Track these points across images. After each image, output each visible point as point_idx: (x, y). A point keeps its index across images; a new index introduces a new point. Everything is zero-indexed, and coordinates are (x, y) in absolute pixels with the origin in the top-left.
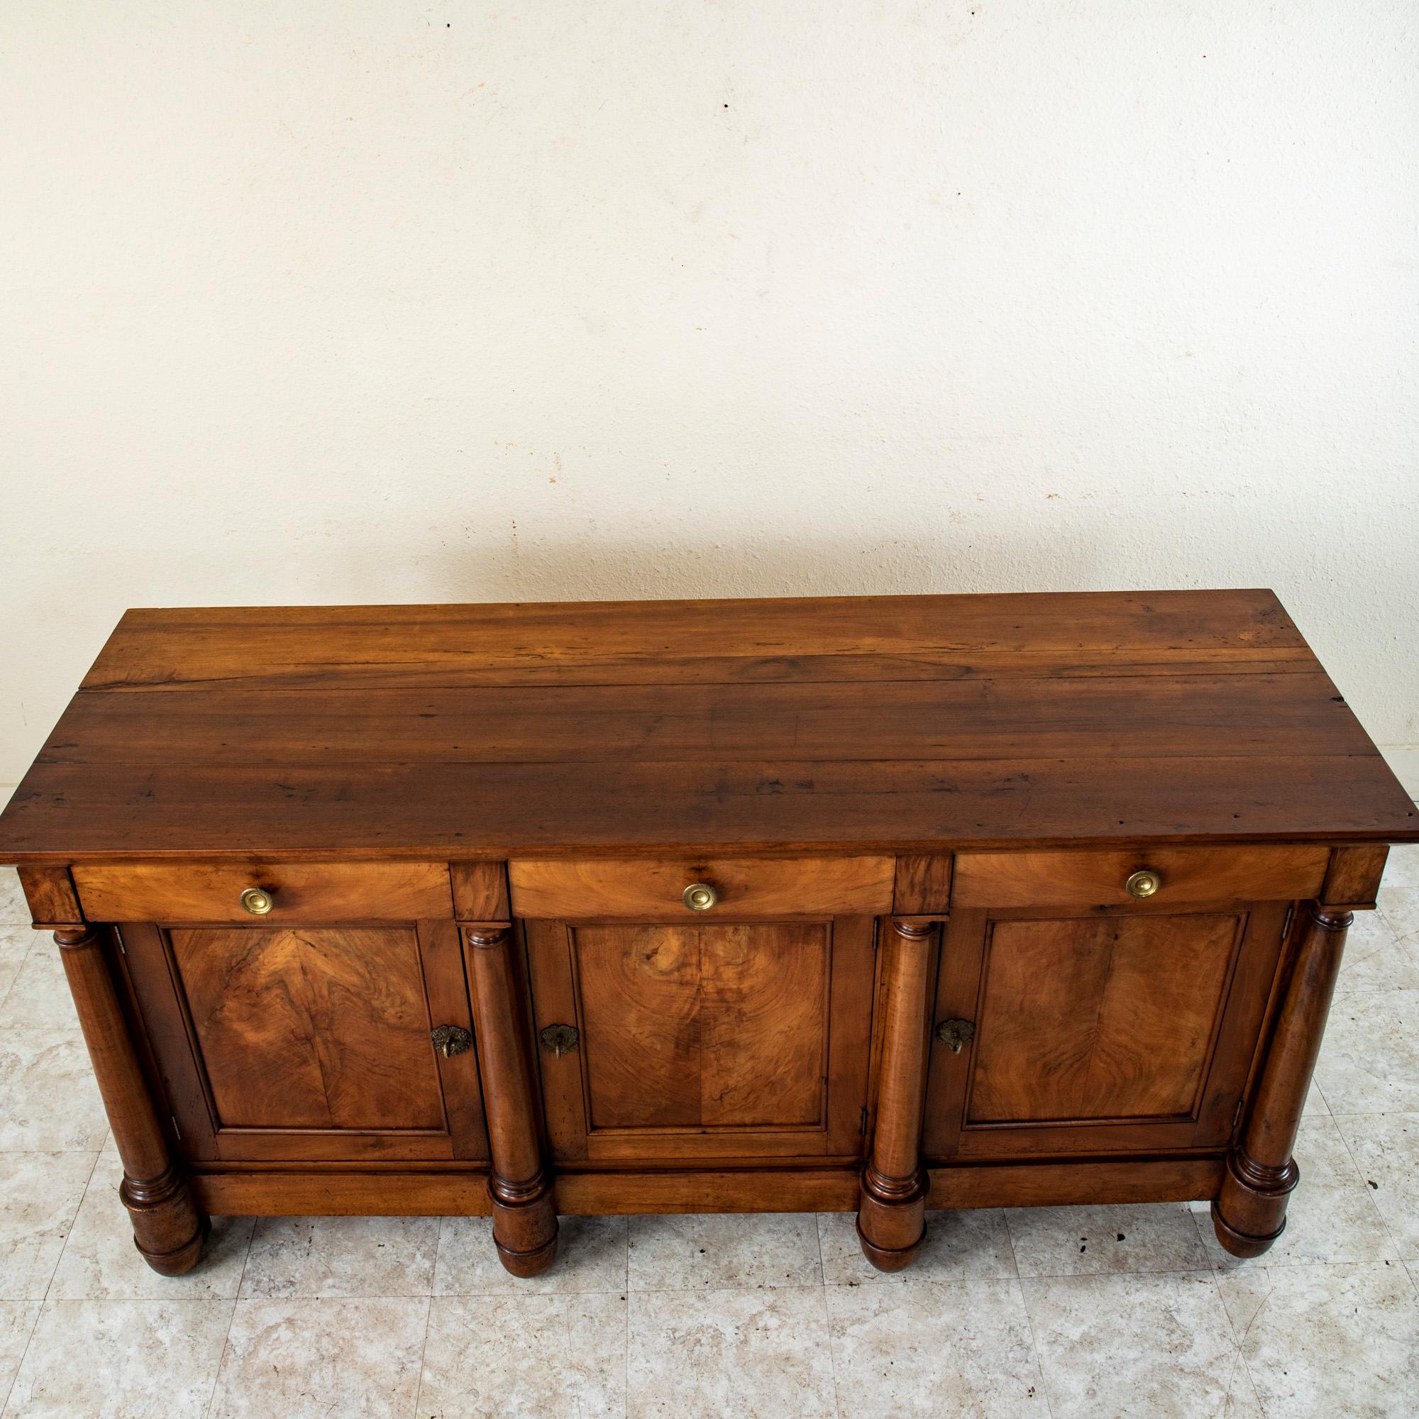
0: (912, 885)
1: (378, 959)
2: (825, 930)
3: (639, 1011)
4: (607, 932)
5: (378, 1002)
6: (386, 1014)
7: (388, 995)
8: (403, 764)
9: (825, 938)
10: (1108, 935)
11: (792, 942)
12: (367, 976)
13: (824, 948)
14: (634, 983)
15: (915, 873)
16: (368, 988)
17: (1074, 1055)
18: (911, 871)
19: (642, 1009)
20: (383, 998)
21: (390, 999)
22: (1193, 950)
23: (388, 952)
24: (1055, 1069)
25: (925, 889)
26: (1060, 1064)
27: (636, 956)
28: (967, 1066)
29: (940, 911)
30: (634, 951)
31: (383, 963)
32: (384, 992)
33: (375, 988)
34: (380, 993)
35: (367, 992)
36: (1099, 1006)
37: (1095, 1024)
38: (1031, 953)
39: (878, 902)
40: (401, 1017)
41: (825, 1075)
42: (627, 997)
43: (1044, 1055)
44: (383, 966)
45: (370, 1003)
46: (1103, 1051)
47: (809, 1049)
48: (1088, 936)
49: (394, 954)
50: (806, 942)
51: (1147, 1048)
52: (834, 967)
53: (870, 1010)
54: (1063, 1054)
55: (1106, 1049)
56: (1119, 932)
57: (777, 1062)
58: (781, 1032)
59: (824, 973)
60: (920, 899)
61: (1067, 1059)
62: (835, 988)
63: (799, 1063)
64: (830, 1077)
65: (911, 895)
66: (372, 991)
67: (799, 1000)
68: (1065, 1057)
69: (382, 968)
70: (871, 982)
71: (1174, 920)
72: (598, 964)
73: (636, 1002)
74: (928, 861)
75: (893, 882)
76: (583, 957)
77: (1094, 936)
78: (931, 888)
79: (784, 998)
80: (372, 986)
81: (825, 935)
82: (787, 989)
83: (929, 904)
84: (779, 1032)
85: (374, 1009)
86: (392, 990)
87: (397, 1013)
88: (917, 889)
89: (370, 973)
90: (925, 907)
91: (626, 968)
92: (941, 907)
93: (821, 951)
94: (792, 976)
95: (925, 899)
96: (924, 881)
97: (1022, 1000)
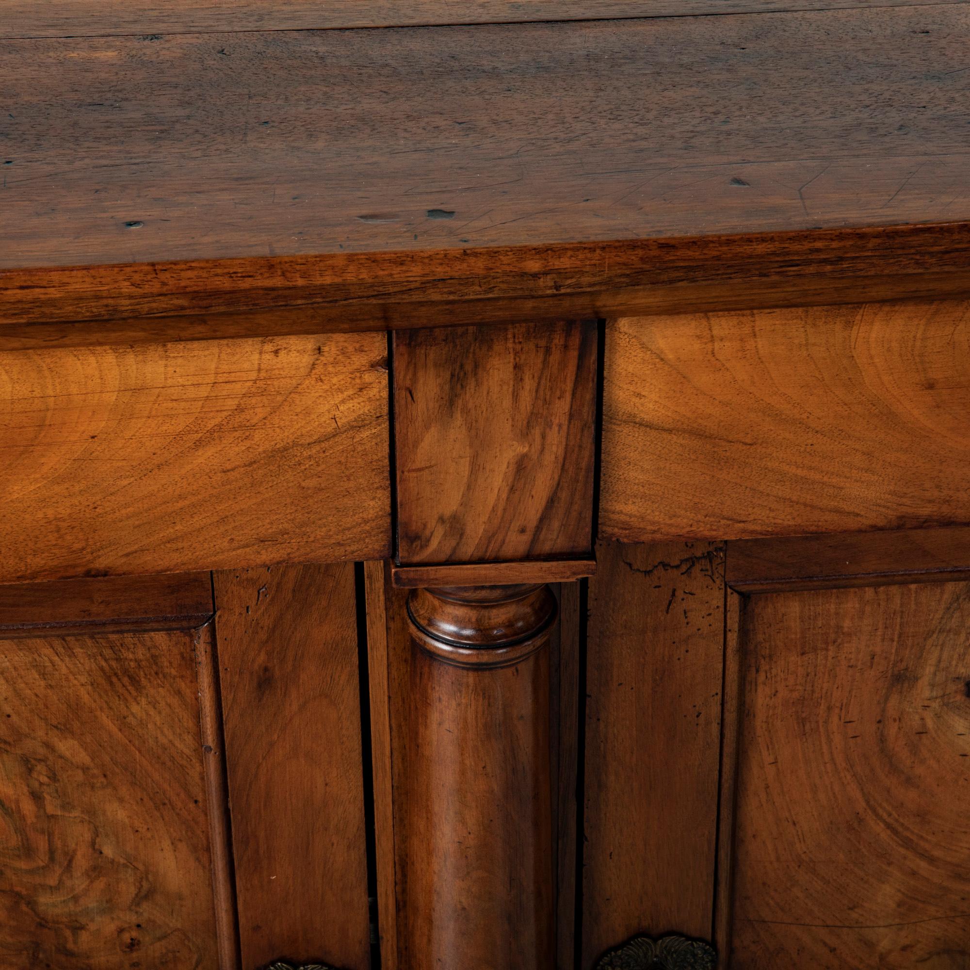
1: (66, 747)
3: (914, 873)
4: (851, 604)
5: (58, 898)
6: (84, 936)
7: (96, 871)
8: (154, 37)
12: (28, 807)
14: (909, 781)
16: (27, 850)
19: (923, 866)
20: (79, 883)
21: (100, 884)
23: (105, 719)
27: (932, 686)
30: (929, 670)
31: (83, 757)
32: (82, 862)
33: (52, 852)
34: (69, 867)
35: (22, 865)
40: (133, 945)
42: (879, 828)
44: (85, 769)
45: (31, 903)
49: (122, 722)
66: (42, 859)
69: (80, 776)
72: (802, 722)
73: (907, 843)
76: (761, 699)
80: (42, 844)
85: (42, 923)
86: (109, 851)
87: (121, 931)
89: (37, 797)
91: (892, 730)
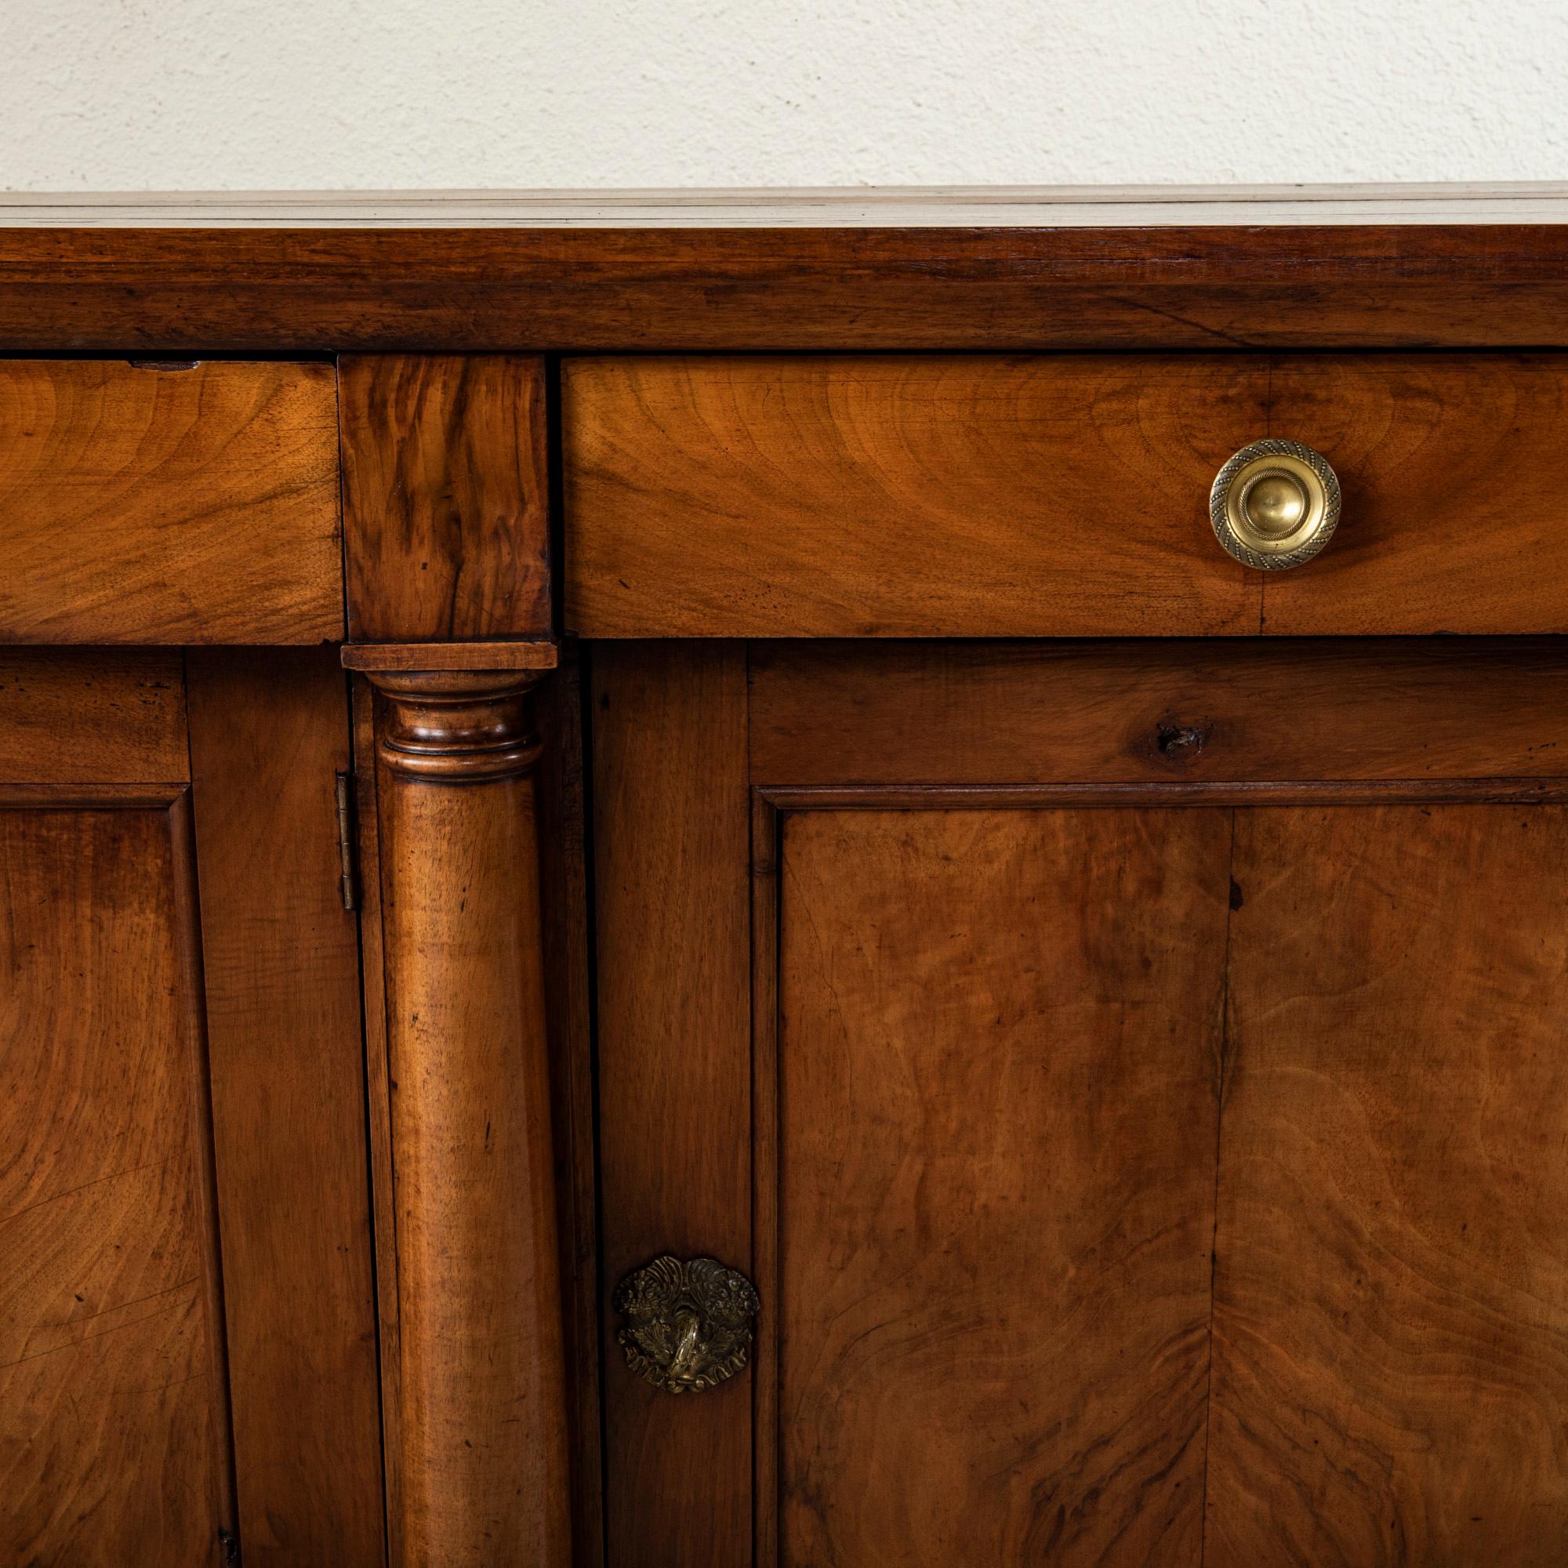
0: (405, 502)
2: (168, 838)
9: (168, 877)
10: (1205, 883)
11: (56, 894)
13: (172, 921)
15: (408, 445)
17: (1143, 1451)
18: (395, 431)
22: (1527, 968)
24: (1078, 1513)
25: (456, 519)
26: (1094, 1494)
28: (745, 1488)
29: (521, 625)
36: (1209, 1220)
37: (1202, 1302)
38: (929, 961)
39: (285, 584)
41: (227, 1525)
43: (1030, 1448)
46: (1246, 1430)
47: (163, 1403)
48: (1130, 886)
50: (107, 898)
51: (1407, 1425)
52: (211, 1006)
53: (361, 1208)
54: (1102, 1442)
55: (1256, 1423)
56: (1242, 873)
57: (49, 1468)
58: (55, 1323)
59: (181, 1042)
60: (441, 568)
61: (1120, 1468)
62: (230, 1105)
63: (130, 1476)
64: (244, 1529)
65: (406, 541)
67: (105, 1169)
68: (1108, 1459)
70: (355, 1078)
71: (1440, 820)
74: (454, 384)
75: (332, 488)
77: (1155, 886)
78: (477, 516)
79: (50, 1159)
81: (169, 862)
82: (55, 1120)
83: (477, 594)
84: (45, 1324)
88: (424, 518)
90: (463, 603)
92: (523, 606)
93: (164, 937)
94: (69, 1055)
95: (458, 566)
96: (448, 481)
97: (923, 1178)
